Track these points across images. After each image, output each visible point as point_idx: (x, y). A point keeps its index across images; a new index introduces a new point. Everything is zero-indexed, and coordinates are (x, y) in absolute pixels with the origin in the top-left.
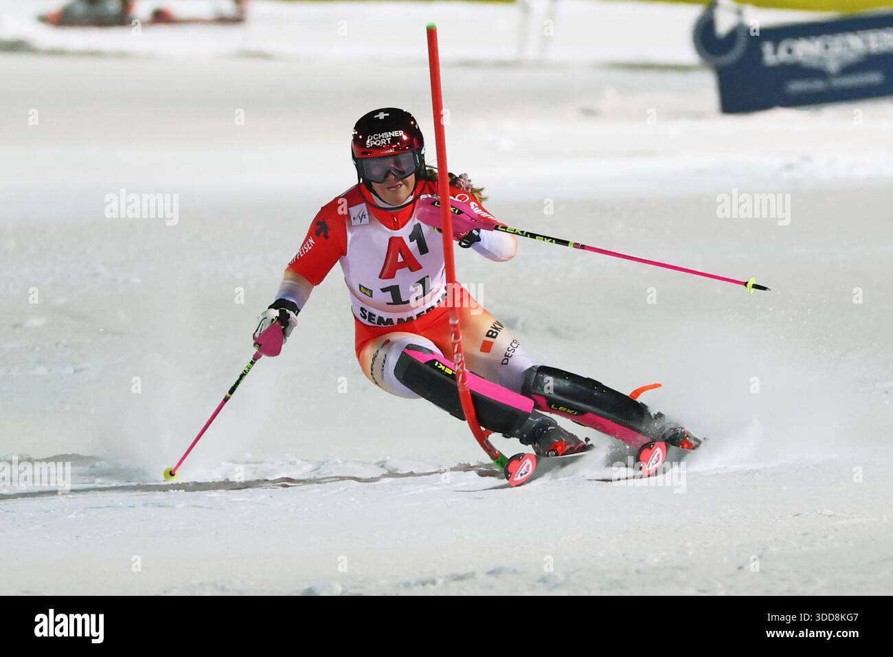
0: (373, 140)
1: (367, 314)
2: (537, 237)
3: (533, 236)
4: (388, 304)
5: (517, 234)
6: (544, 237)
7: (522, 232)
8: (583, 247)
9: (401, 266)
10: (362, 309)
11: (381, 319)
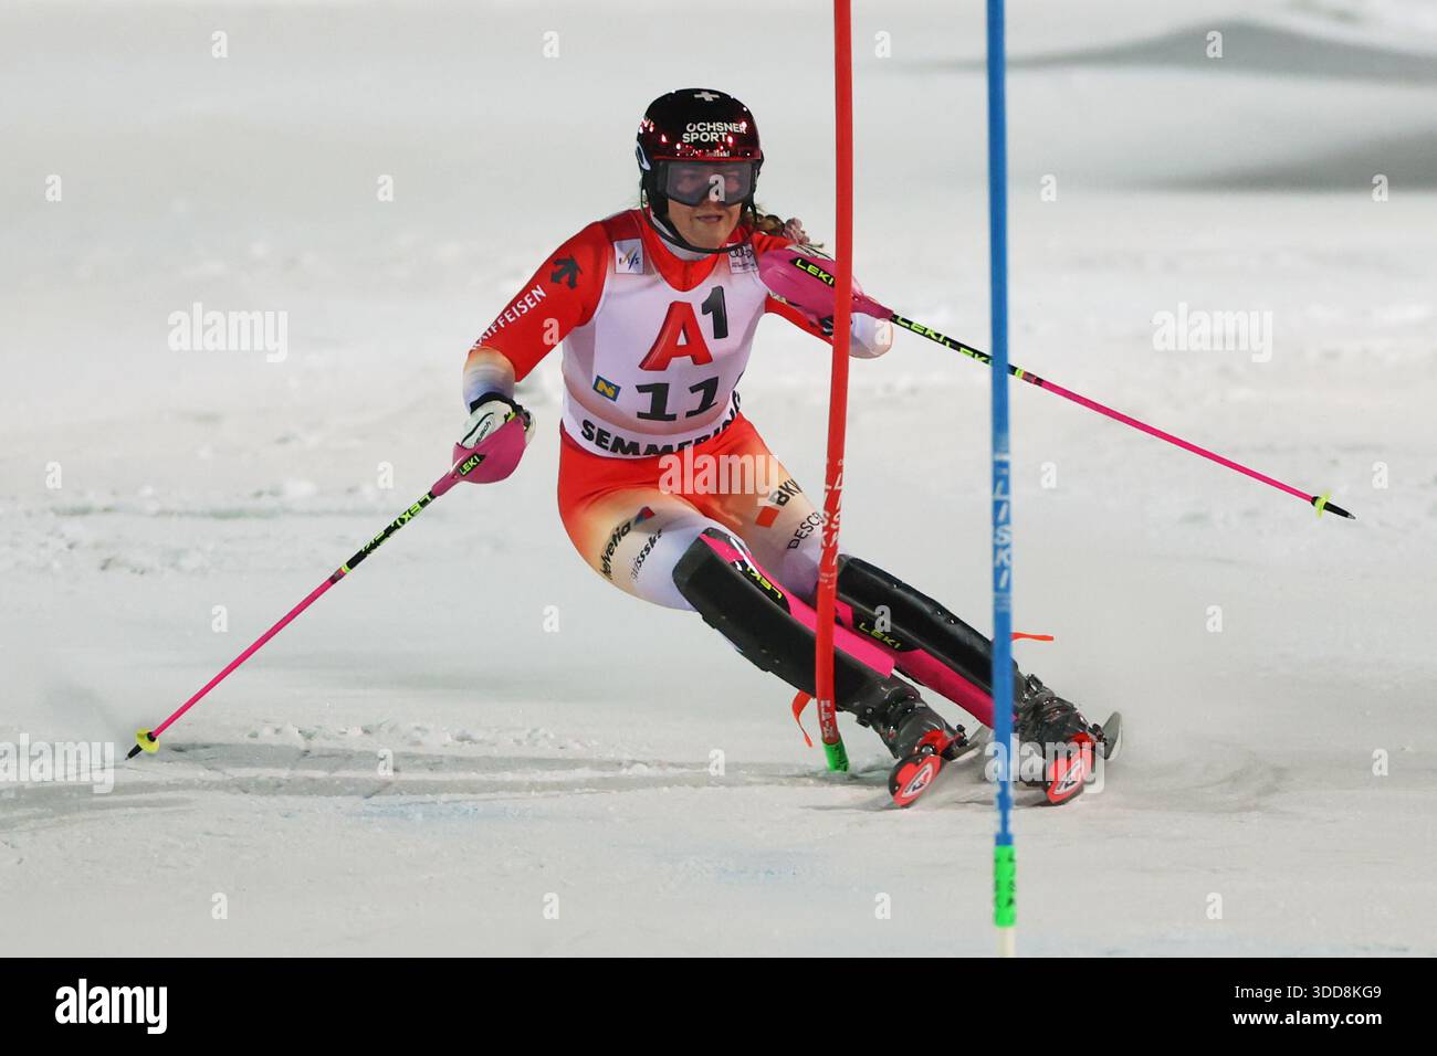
0: (697, 131)
1: (595, 432)
2: (962, 349)
3: (956, 346)
4: (640, 415)
5: (929, 337)
6: (975, 352)
7: (938, 335)
8: (1039, 382)
9: (681, 352)
10: (586, 424)
11: (619, 443)
